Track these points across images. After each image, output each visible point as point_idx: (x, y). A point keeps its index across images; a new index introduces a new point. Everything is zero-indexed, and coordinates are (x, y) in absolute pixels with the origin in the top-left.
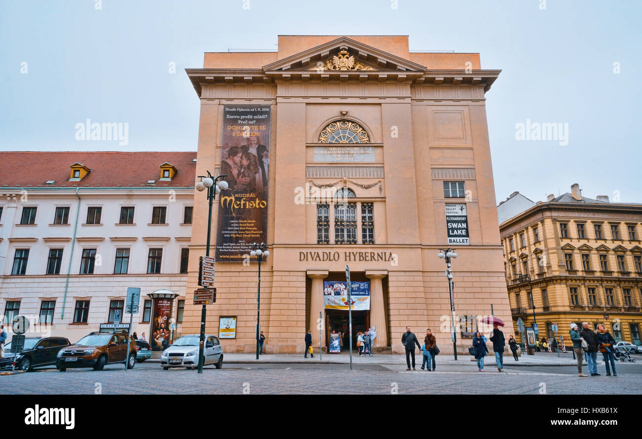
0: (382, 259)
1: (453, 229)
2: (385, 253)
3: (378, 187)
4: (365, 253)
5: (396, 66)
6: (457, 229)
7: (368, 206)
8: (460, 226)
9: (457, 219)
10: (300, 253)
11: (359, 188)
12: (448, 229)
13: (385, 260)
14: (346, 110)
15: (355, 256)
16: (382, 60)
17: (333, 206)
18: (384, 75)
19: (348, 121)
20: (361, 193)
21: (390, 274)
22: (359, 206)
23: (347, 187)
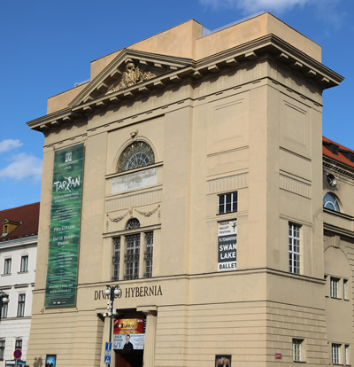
0: (153, 294)
1: (224, 252)
2: (156, 286)
3: (157, 212)
4: (141, 288)
5: (169, 66)
6: (228, 252)
7: (149, 234)
8: (230, 248)
9: (229, 239)
10: (95, 292)
11: (143, 217)
12: (220, 253)
13: (155, 295)
14: (135, 131)
15: (133, 292)
16: (158, 64)
17: (123, 240)
18: (157, 82)
19: (140, 142)
20: (144, 222)
21: (159, 309)
22: (142, 237)
23: (134, 217)
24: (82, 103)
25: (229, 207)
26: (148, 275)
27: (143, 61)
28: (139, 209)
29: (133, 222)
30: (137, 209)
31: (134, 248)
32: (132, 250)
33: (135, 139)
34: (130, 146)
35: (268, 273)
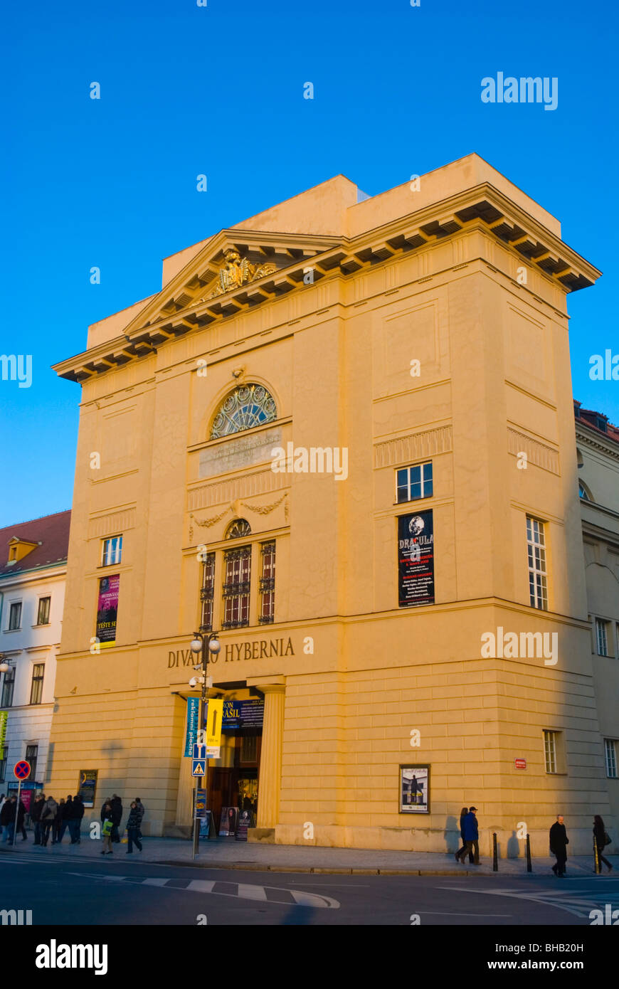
0: (276, 652)
2: (282, 640)
3: (282, 506)
4: (254, 643)
5: (300, 252)
7: (269, 548)
10: (170, 653)
11: (257, 515)
13: (281, 655)
14: (240, 366)
15: (239, 651)
16: (281, 249)
17: (219, 557)
18: (281, 278)
19: (250, 385)
20: (258, 524)
21: (289, 681)
22: (256, 551)
23: (240, 516)
24: (148, 325)
25: (416, 489)
26: (267, 619)
27: (254, 246)
28: (248, 502)
29: (240, 525)
30: (244, 502)
31: (241, 572)
32: (237, 577)
33: (241, 381)
34: (232, 393)
35: (496, 605)
